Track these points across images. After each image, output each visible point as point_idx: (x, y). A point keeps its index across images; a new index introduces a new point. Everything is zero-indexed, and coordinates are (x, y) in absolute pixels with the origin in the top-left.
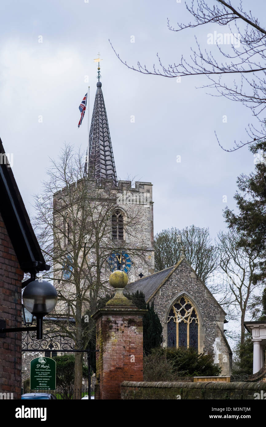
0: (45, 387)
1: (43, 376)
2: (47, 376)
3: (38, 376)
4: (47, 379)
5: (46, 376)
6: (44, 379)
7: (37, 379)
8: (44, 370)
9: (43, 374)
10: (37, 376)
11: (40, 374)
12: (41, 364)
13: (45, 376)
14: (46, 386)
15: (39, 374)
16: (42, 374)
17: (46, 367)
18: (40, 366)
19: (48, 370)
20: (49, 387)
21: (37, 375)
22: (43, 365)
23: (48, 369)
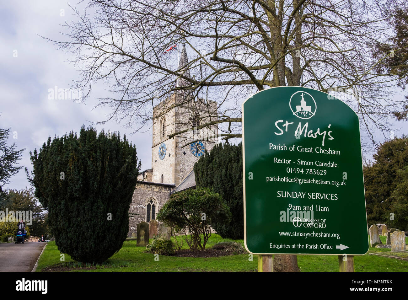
0: (321, 235)
1: (309, 181)
2: (324, 178)
3: (285, 179)
4: (326, 196)
5: (321, 182)
6: (311, 196)
7: (280, 194)
8: (310, 150)
9: (305, 167)
10: (278, 179)
11: (293, 166)
12: (297, 121)
13: (317, 177)
14: (324, 231)
15: (289, 170)
16: (301, 167)
17: (320, 138)
18: (292, 128)
19: (329, 151)
20: (338, 236)
21: (280, 170)
22: (303, 123)
23: (329, 144)
